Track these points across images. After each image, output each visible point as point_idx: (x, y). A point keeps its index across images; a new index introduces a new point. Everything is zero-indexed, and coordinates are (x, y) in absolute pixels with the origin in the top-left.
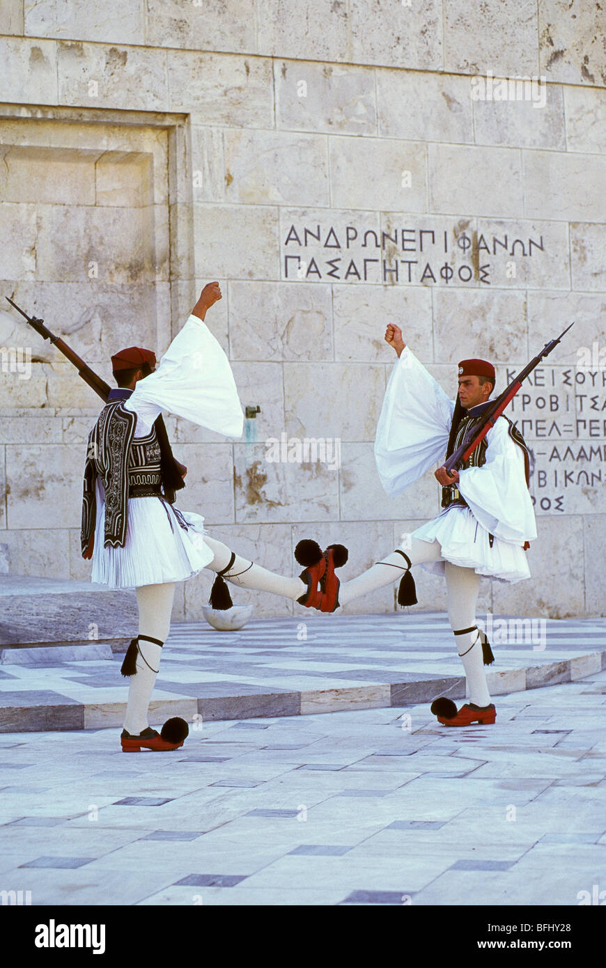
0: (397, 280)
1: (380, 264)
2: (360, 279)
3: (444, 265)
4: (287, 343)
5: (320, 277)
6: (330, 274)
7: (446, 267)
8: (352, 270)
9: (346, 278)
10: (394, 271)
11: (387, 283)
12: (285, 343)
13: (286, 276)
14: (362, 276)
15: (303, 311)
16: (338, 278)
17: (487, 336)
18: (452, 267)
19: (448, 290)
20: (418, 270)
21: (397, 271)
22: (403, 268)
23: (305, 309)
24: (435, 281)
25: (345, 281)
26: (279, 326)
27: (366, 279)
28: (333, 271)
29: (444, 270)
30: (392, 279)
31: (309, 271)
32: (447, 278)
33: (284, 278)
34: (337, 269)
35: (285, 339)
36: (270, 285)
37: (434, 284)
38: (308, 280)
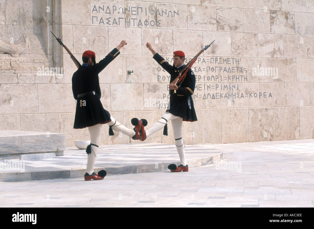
0: (130, 26)
1: (124, 20)
2: (117, 25)
3: (145, 20)
4: (93, 48)
5: (104, 24)
6: (107, 23)
7: (146, 21)
8: (115, 22)
9: (113, 25)
10: (129, 22)
11: (126, 26)
12: (92, 48)
13: (93, 24)
14: (118, 24)
15: (98, 36)
16: (110, 24)
17: (160, 46)
18: (148, 21)
19: (147, 29)
20: (137, 22)
21: (130, 22)
22: (132, 21)
23: (99, 35)
24: (142, 26)
25: (112, 26)
26: (90, 41)
27: (119, 25)
28: (108, 22)
29: (146, 22)
30: (128, 25)
31: (100, 22)
32: (146, 25)
33: (92, 25)
34: (110, 21)
35: (92, 47)
36: (87, 27)
37: (142, 27)
38: (100, 25)
